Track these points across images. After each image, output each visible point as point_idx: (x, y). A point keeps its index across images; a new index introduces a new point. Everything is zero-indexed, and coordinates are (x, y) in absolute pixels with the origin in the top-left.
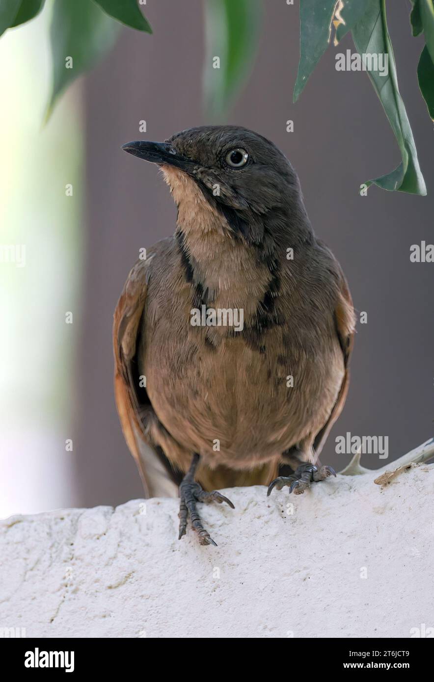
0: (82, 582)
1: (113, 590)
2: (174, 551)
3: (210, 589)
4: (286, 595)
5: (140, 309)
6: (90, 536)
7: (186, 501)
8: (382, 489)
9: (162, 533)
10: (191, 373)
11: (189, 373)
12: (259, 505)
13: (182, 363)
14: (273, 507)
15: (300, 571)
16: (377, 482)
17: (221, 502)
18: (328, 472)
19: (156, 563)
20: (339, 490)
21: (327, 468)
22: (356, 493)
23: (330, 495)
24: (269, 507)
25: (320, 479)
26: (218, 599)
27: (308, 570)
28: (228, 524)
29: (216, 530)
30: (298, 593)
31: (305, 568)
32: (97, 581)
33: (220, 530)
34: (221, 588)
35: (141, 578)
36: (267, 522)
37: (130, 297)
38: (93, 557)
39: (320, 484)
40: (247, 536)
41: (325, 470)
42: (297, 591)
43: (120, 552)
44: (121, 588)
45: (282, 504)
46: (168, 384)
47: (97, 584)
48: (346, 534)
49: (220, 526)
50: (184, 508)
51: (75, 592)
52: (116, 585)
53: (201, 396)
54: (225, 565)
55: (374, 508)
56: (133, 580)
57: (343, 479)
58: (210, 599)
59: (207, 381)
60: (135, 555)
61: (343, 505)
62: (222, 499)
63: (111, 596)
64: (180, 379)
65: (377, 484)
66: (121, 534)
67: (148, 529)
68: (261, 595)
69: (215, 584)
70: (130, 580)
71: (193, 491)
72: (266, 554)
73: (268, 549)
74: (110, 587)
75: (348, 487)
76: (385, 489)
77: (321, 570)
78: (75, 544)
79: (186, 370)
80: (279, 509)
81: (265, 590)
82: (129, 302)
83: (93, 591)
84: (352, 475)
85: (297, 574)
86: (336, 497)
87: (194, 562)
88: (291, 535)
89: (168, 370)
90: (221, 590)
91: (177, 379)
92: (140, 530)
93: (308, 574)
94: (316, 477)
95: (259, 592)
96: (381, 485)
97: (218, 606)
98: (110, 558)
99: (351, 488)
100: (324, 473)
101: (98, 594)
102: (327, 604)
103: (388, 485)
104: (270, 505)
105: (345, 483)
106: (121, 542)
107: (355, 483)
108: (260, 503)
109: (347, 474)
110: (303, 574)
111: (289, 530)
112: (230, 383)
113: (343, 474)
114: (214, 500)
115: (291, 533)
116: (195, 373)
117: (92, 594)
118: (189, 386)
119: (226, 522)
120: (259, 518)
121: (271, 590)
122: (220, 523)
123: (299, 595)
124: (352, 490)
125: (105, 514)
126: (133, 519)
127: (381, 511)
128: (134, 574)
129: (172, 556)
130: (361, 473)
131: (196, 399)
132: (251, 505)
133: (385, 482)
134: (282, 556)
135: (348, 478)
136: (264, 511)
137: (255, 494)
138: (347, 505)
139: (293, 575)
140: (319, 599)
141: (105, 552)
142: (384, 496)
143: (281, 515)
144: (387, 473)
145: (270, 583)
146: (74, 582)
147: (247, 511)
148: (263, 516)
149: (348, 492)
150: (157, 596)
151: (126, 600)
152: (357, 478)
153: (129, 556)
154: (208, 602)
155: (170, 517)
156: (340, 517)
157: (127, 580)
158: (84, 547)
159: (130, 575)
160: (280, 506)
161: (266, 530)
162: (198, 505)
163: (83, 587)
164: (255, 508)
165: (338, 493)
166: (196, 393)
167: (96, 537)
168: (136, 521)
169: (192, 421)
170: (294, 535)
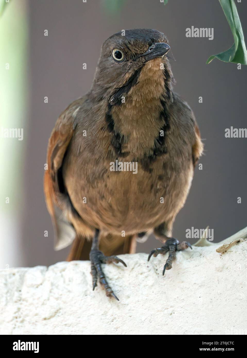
0: (27, 315)
1: (47, 321)
2: (86, 295)
3: (110, 320)
4: (159, 324)
5: (67, 143)
6: (32, 286)
7: (95, 264)
8: (221, 256)
9: (79, 284)
10: (101, 185)
11: (99, 185)
12: (141, 266)
13: (95, 178)
14: (151, 267)
15: (168, 309)
16: (218, 251)
17: (118, 262)
18: (186, 246)
19: (75, 303)
20: (193, 256)
21: (186, 243)
22: (204, 258)
23: (187, 259)
24: (148, 267)
25: (181, 249)
26: (115, 327)
27: (174, 308)
28: (121, 278)
29: (113, 282)
30: (167, 323)
31: (171, 307)
32: (36, 315)
33: (116, 282)
34: (117, 320)
35: (65, 312)
36: (146, 277)
37: (62, 135)
38: (34, 299)
39: (181, 252)
40: (134, 286)
41: (185, 244)
42: (166, 322)
43: (52, 296)
44: (52, 320)
45: (156, 265)
46: (84, 190)
47: (37, 316)
48: (198, 284)
49: (116, 279)
50: (94, 268)
51: (22, 322)
52: (49, 318)
53: (106, 199)
54: (119, 304)
55: (216, 268)
56: (60, 314)
57: (196, 249)
58: (109, 327)
59: (111, 190)
60: (61, 298)
61: (196, 266)
62: (118, 261)
63: (46, 325)
64: (93, 188)
65: (218, 252)
66: (52, 284)
67: (70, 281)
68: (143, 324)
69: (113, 317)
70: (58, 314)
71: (99, 256)
72: (146, 298)
73: (148, 294)
74: (45, 319)
75: (199, 254)
76: (223, 255)
77: (182, 308)
78: (23, 291)
79: (97, 183)
80: (154, 269)
81: (146, 321)
82: (61, 137)
83: (34, 321)
84: (202, 246)
85: (166, 310)
86: (192, 261)
87: (99, 303)
88: (162, 285)
89: (85, 182)
90: (117, 321)
91: (91, 188)
92: (64, 282)
93: (173, 311)
94: (179, 248)
95: (142, 322)
96: (221, 253)
97: (115, 331)
98: (45, 300)
99: (201, 255)
100: (184, 246)
101: (37, 323)
102: (186, 330)
103: (225, 253)
104: (149, 265)
105: (197, 252)
106: (52, 289)
107: (204, 251)
108: (142, 264)
109: (198, 245)
110: (170, 310)
111: (161, 282)
112: (126, 193)
113: (196, 246)
114: (114, 261)
115: (163, 284)
116: (103, 185)
117: (33, 323)
118: (99, 192)
119: (120, 277)
120: (141, 274)
121: (149, 321)
122: (116, 277)
123: (167, 324)
124: (201, 256)
125: (42, 272)
126: (60, 274)
127: (220, 270)
128: (61, 311)
129: (85, 299)
130: (208, 245)
131: (102, 200)
132: (136, 266)
133: (223, 251)
134: (156, 299)
135: (199, 249)
136: (145, 269)
137: (139, 259)
138: (198, 266)
139: (163, 311)
140: (181, 326)
141: (42, 296)
142: (222, 260)
143: (156, 272)
144: (225, 245)
145: (149, 316)
146: (22, 316)
147: (134, 270)
148: (144, 273)
149: (199, 258)
150: (75, 324)
151: (55, 327)
152: (205, 249)
153: (57, 299)
154: (108, 328)
155: (84, 273)
156: (194, 274)
157: (56, 314)
158: (28, 292)
159: (58, 311)
160: (155, 267)
161: (146, 282)
162: (103, 266)
163: (27, 319)
164: (139, 267)
165: (193, 258)
166: (103, 197)
167: (36, 286)
168: (62, 276)
169: (98, 212)
170: (164, 285)
